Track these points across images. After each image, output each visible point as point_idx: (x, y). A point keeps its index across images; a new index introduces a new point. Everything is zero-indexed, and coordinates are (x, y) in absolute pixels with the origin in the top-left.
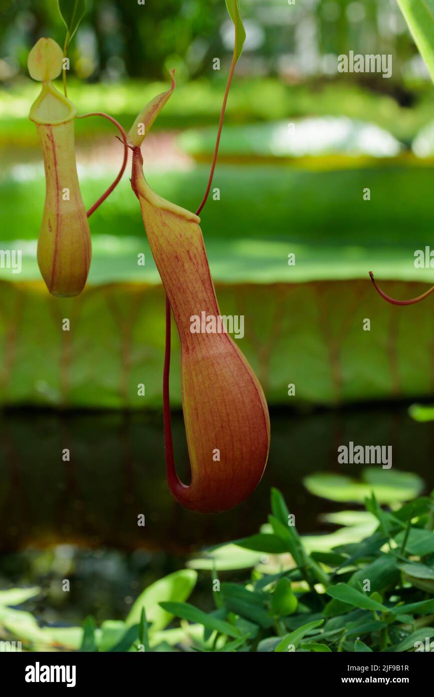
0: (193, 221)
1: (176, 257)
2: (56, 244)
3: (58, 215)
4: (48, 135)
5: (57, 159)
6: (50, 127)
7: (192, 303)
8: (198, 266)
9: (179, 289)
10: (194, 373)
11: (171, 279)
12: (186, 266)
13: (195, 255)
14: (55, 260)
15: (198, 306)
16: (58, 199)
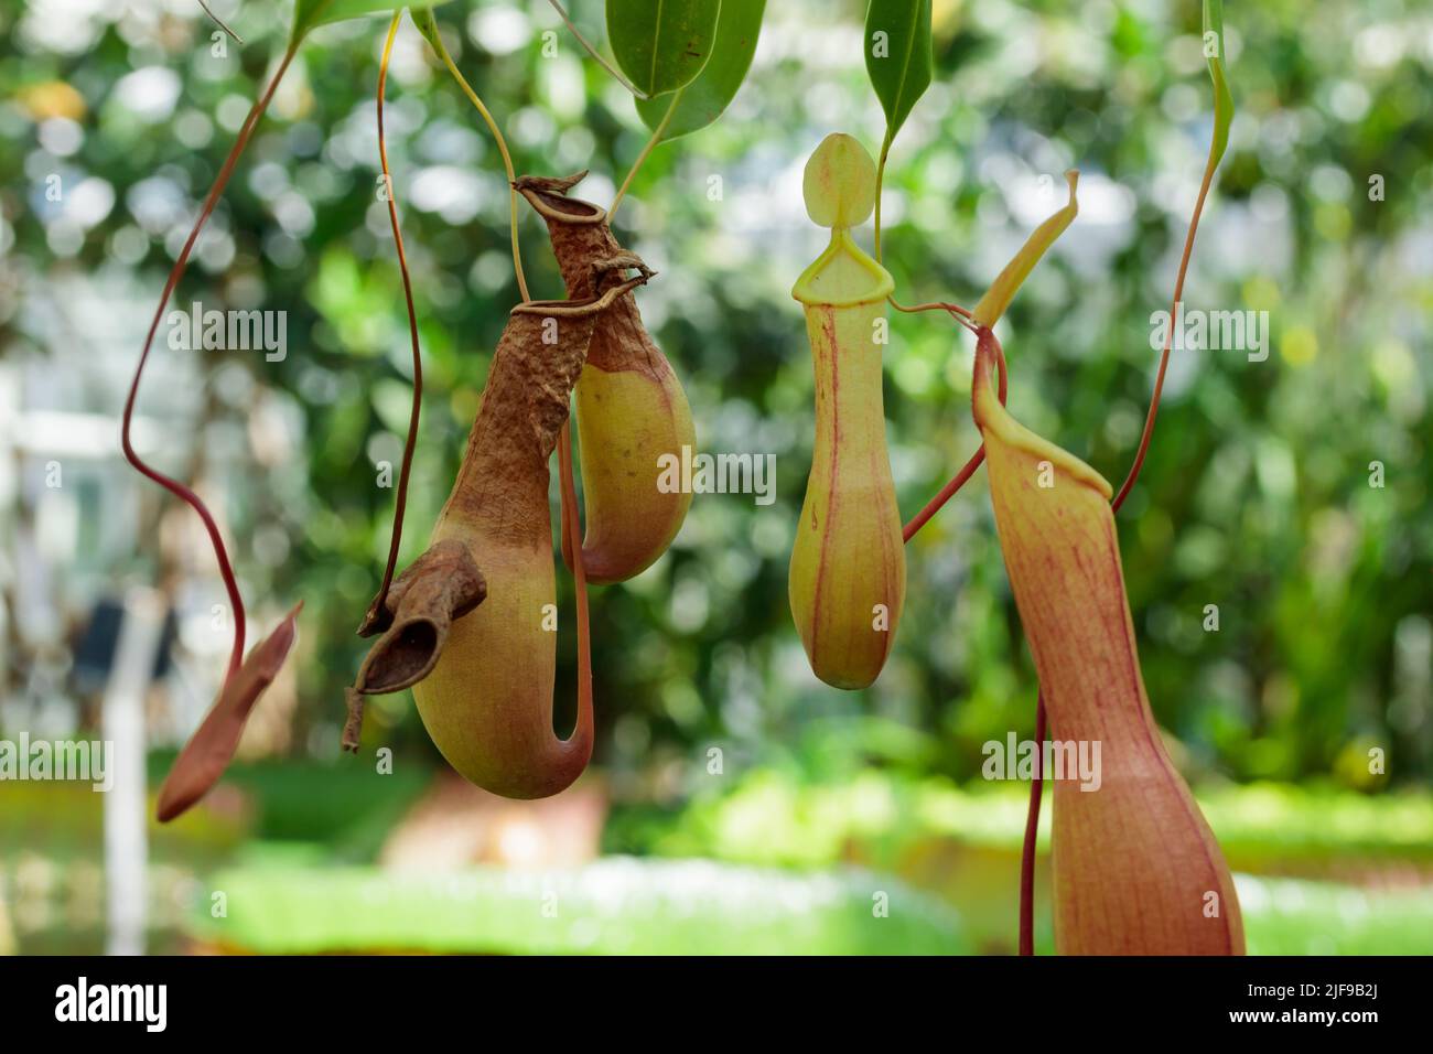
0: (1088, 483)
1: (1049, 559)
2: (823, 556)
3: (831, 493)
4: (824, 328)
5: (839, 376)
6: (830, 311)
7: (1079, 663)
8: (1096, 582)
9: (1052, 631)
10: (1073, 819)
11: (1035, 609)
12: (1070, 579)
13: (1090, 560)
14: (819, 590)
15: (1092, 671)
16: (835, 461)
